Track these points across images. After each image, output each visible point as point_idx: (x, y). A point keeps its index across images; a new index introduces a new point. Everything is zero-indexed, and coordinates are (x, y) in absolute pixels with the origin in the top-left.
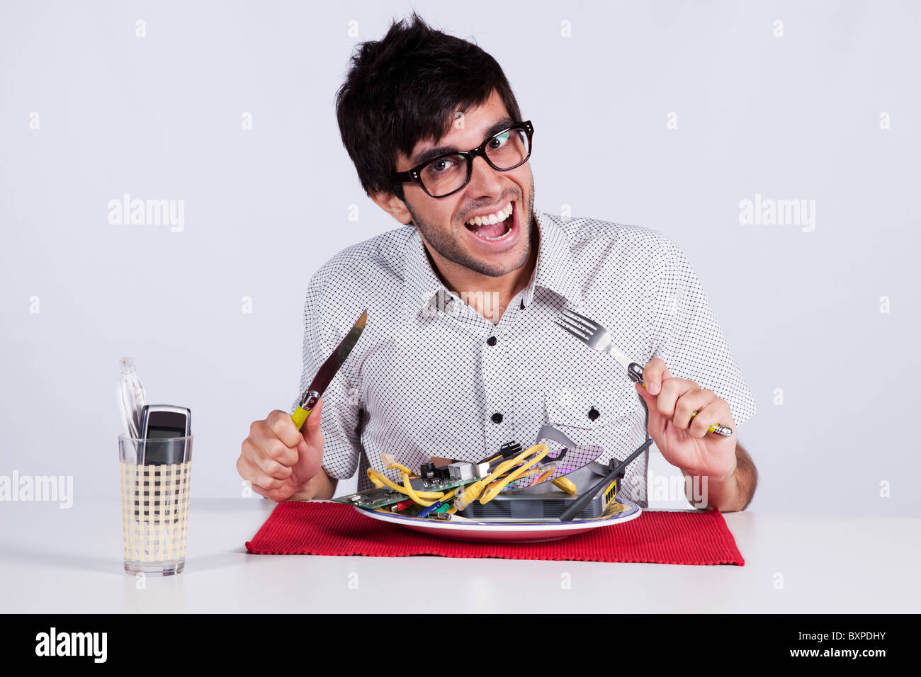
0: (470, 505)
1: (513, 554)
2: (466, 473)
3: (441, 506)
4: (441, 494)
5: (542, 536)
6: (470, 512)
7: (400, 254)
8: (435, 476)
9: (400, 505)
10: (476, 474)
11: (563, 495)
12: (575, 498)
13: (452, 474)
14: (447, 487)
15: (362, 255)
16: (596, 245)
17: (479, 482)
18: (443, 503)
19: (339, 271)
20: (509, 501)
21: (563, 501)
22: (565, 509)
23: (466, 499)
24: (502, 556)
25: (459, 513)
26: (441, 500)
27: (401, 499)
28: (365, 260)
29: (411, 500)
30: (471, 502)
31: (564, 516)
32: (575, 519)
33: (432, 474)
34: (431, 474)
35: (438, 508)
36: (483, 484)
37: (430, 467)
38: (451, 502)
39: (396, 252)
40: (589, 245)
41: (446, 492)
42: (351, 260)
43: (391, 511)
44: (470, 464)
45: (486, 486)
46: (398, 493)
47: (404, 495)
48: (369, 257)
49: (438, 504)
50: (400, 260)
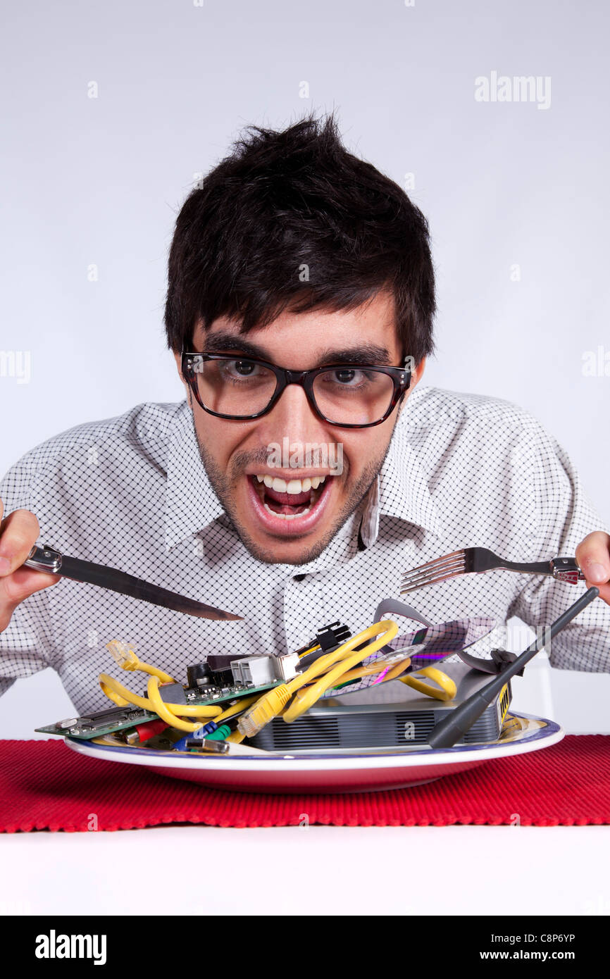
0: (266, 726)
1: (349, 815)
2: (258, 674)
3: (214, 730)
4: (216, 710)
5: (401, 777)
6: (268, 738)
7: (162, 435)
8: (211, 683)
9: (142, 732)
10: (276, 674)
11: (429, 703)
12: (454, 707)
13: (237, 678)
14: (227, 697)
15: (109, 431)
16: (439, 434)
17: (282, 687)
18: (219, 724)
19: (72, 452)
20: (334, 718)
21: (431, 713)
22: (437, 727)
23: (260, 716)
24: (328, 820)
25: (247, 742)
26: (216, 721)
27: (146, 719)
28: (113, 438)
29: (160, 720)
30: (268, 721)
31: (436, 740)
32: (455, 745)
33: (205, 679)
34: (203, 681)
35: (209, 733)
36: (288, 690)
37: (203, 670)
38: (232, 724)
39: (157, 433)
40: (431, 436)
41: (225, 705)
42: (92, 438)
43: (126, 742)
44: (267, 658)
45: (295, 694)
46: (142, 710)
47: (151, 713)
48: (119, 435)
49: (210, 727)
50: (160, 444)
